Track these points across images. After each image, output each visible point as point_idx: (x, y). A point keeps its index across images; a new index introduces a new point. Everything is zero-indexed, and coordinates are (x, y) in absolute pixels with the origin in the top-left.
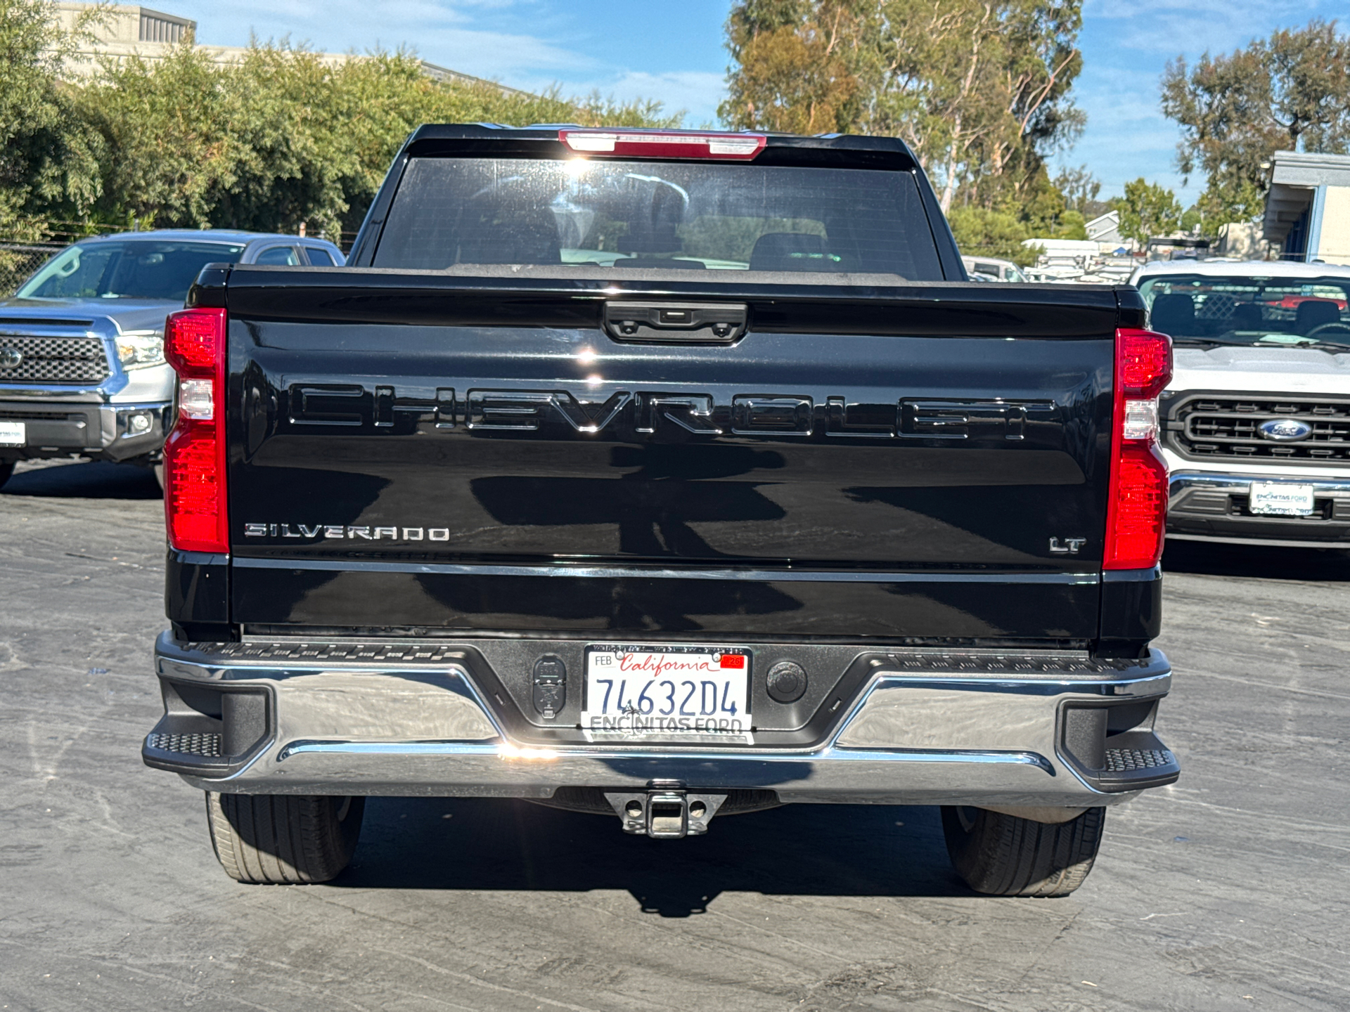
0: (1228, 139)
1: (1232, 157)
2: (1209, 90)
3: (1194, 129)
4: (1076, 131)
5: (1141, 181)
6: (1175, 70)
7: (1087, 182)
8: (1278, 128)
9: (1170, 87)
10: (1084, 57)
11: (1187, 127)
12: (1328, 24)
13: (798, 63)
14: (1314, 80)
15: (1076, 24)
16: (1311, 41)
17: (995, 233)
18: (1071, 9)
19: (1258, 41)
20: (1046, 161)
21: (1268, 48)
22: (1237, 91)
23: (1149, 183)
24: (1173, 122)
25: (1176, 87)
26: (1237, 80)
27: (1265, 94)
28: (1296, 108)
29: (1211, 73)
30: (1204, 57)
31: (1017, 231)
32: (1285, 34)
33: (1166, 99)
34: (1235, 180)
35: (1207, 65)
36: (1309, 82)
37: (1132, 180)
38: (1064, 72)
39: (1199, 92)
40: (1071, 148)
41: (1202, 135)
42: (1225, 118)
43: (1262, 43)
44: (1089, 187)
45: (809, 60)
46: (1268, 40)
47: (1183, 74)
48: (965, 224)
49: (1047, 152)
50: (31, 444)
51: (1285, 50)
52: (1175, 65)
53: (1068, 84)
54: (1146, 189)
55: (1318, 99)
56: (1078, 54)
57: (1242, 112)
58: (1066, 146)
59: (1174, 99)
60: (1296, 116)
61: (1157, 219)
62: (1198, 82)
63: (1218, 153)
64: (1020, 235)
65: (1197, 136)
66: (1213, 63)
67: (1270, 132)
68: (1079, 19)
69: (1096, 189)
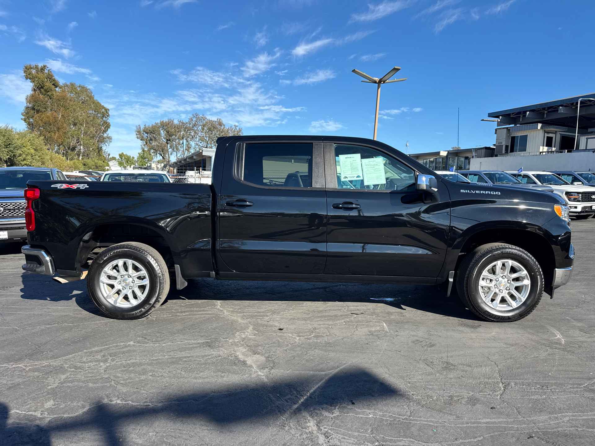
0: (153, 144)
1: (154, 148)
2: (147, 133)
3: (144, 142)
4: (110, 141)
5: (123, 153)
6: (138, 128)
7: (107, 153)
8: (163, 142)
9: (137, 132)
10: (111, 124)
11: (142, 141)
12: (172, 120)
13: (51, 121)
14: (171, 132)
15: (108, 116)
16: (169, 123)
17: (98, 165)
18: (107, 112)
19: (157, 123)
20: (103, 148)
21: (159, 125)
22: (154, 134)
23: (125, 154)
24: (139, 140)
25: (139, 132)
26: (154, 131)
27: (159, 134)
28: (167, 138)
29: (147, 129)
30: (145, 125)
31: (103, 165)
32: (163, 121)
33: (137, 135)
34: (155, 153)
35: (146, 127)
36: (170, 132)
37: (121, 153)
38: (106, 127)
39: (144, 133)
40: (109, 145)
41: (146, 143)
42: (151, 140)
43: (158, 123)
44: (107, 154)
45: (54, 121)
46: (159, 123)
47: (140, 129)
48: (90, 163)
49: (102, 146)
50: (10, 238)
51: (163, 125)
52: (138, 127)
53: (107, 130)
55: (172, 136)
56: (109, 123)
57: (155, 138)
58: (107, 145)
59: (139, 135)
60: (167, 140)
61: (128, 162)
62: (144, 131)
63: (151, 148)
64: (104, 166)
65: (145, 143)
66: (147, 127)
67: (162, 143)
68: (109, 115)
69: (109, 155)
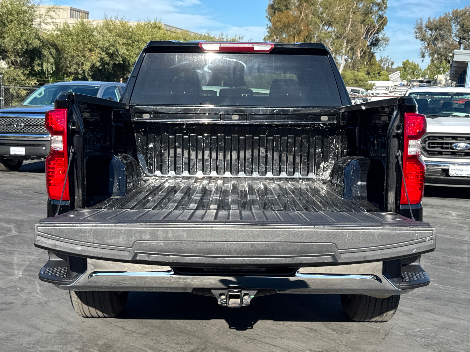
0: (438, 46)
1: (439, 52)
2: (431, 29)
3: (426, 43)
4: (386, 44)
5: (408, 61)
6: (419, 23)
7: (389, 61)
8: (455, 42)
9: (418, 29)
10: (388, 19)
11: (423, 42)
13: (291, 22)
14: (467, 26)
15: (385, 8)
16: (465, 13)
17: (358, 79)
18: (384, 3)
19: (447, 13)
20: (375, 54)
21: (451, 15)
22: (441, 30)
23: (410, 61)
24: (419, 41)
25: (420, 29)
26: (440, 26)
27: (450, 31)
28: (460, 35)
29: (431, 24)
30: (429, 18)
31: (365, 78)
32: (457, 10)
33: (416, 33)
34: (440, 60)
35: (430, 21)
36: (465, 26)
37: (405, 60)
38: (381, 24)
39: (427, 30)
41: (429, 45)
42: (436, 39)
43: (449, 14)
44: (390, 63)
45: (295, 21)
46: (451, 12)
47: (422, 24)
48: (348, 76)
49: (376, 51)
50: (27, 155)
51: (456, 16)
52: (419, 21)
53: (383, 28)
54: (409, 63)
55: (468, 32)
56: (386, 18)
57: (442, 37)
58: (382, 49)
59: (419, 33)
60: (460, 38)
61: (413, 73)
62: (427, 27)
63: (434, 51)
64: (366, 80)
65: (427, 45)
66: (432, 20)
67: (452, 43)
68: (386, 6)
69: (392, 64)
